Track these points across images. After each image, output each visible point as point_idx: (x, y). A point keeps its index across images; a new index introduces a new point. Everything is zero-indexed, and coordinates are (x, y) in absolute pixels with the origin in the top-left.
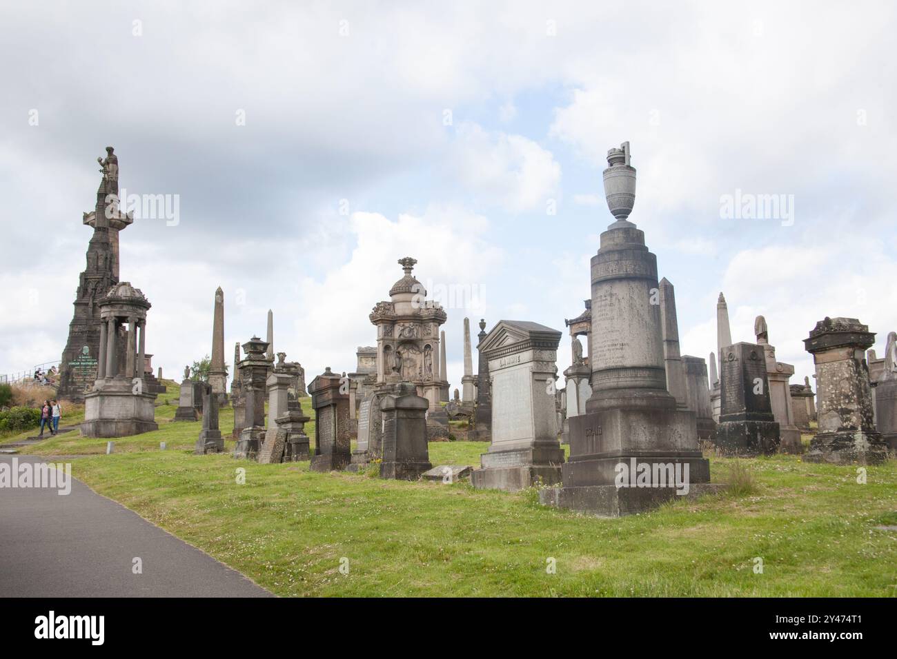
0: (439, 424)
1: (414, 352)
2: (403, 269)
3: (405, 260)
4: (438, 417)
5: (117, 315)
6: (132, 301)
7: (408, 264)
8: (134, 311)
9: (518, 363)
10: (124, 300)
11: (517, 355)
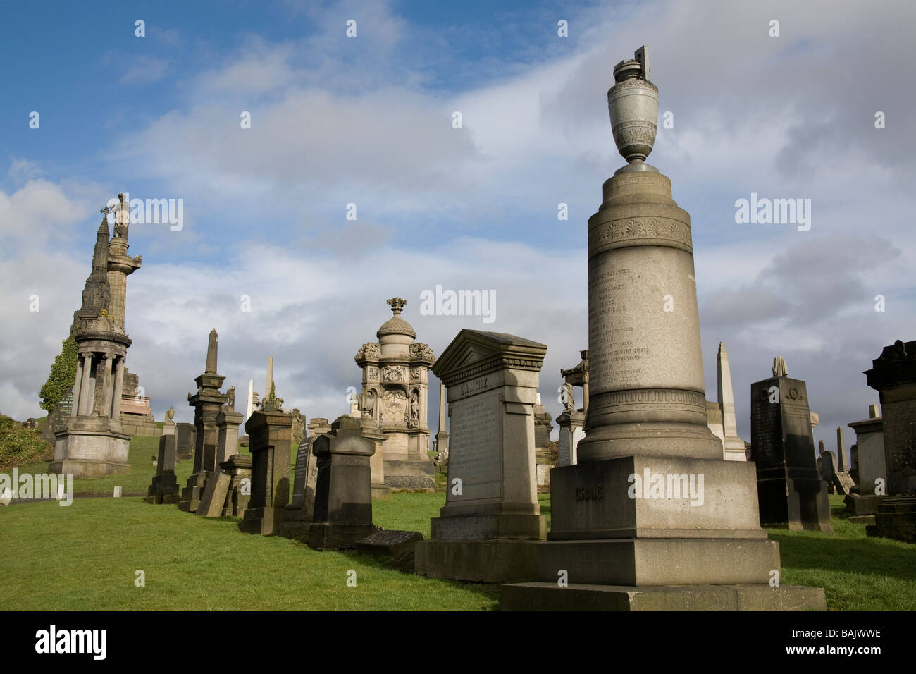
0: (423, 474)
1: (401, 397)
2: (392, 310)
3: (394, 300)
4: (423, 467)
5: (95, 351)
6: (110, 336)
7: (397, 305)
8: (112, 347)
9: (483, 390)
10: (102, 335)
11: (483, 378)
